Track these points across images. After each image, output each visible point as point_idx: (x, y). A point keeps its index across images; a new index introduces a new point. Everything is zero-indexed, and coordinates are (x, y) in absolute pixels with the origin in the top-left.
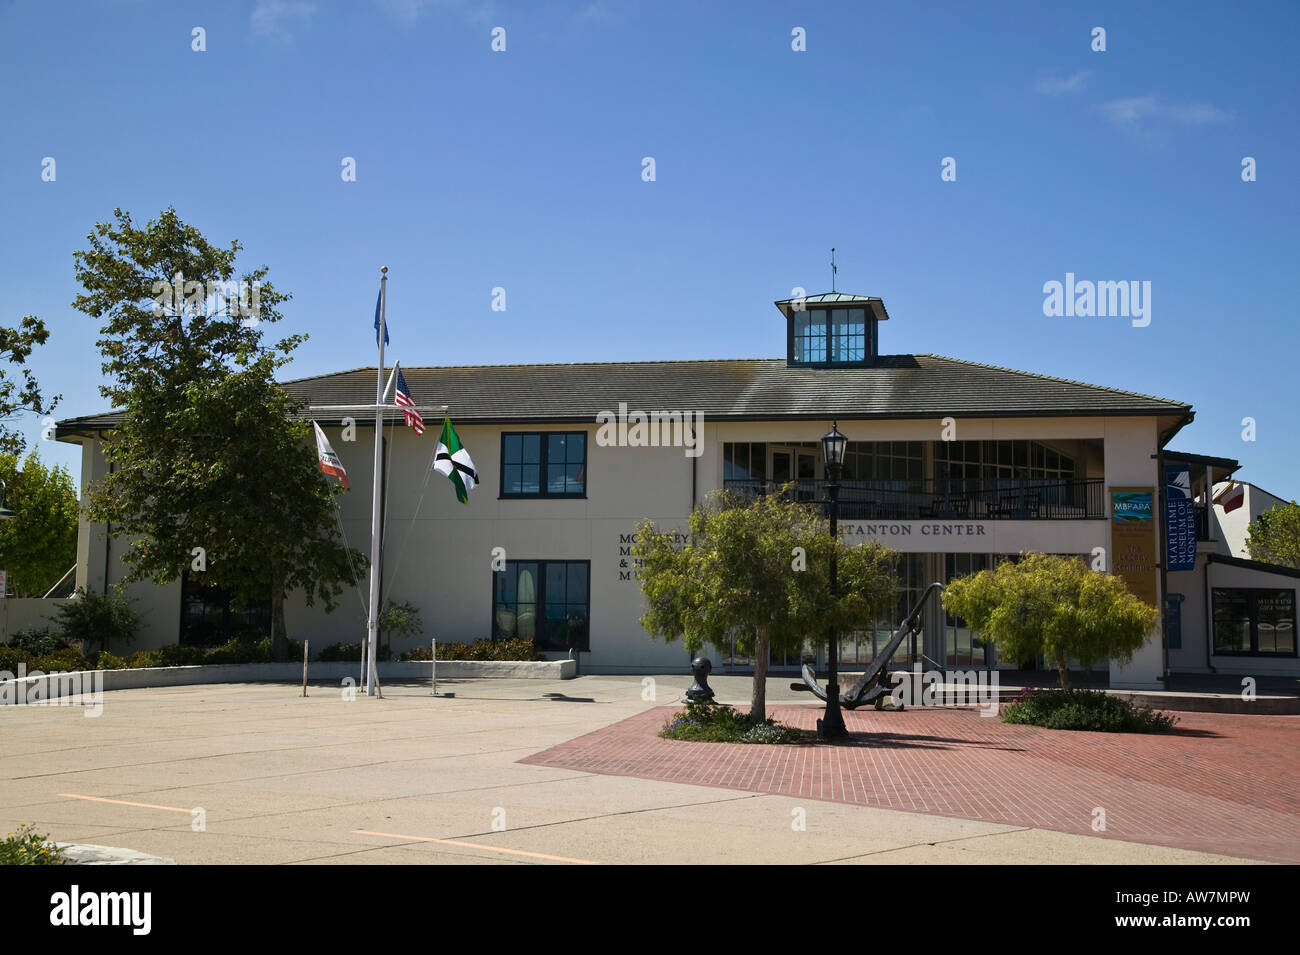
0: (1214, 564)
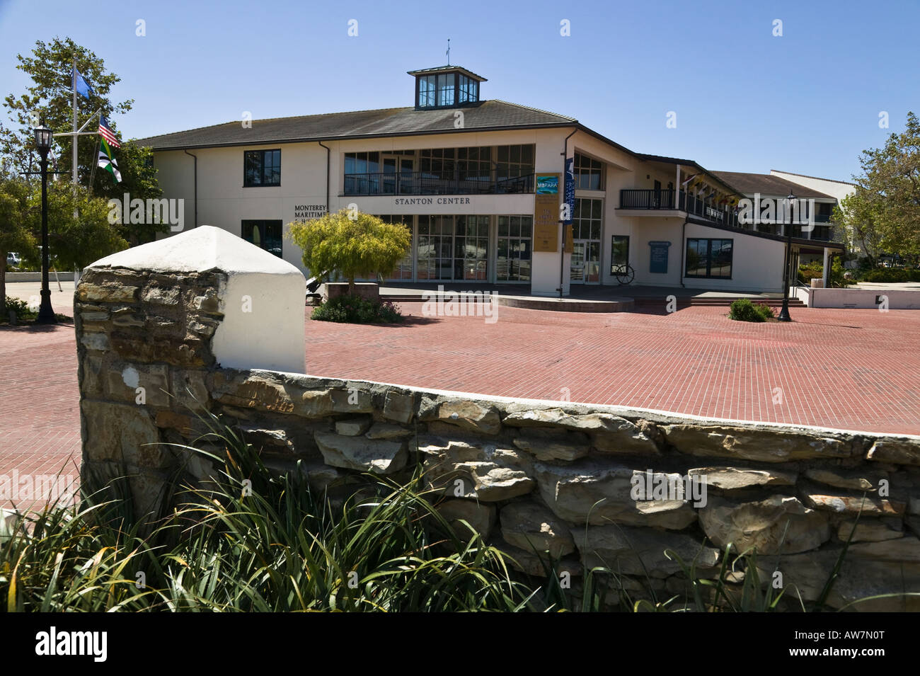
0: (689, 223)
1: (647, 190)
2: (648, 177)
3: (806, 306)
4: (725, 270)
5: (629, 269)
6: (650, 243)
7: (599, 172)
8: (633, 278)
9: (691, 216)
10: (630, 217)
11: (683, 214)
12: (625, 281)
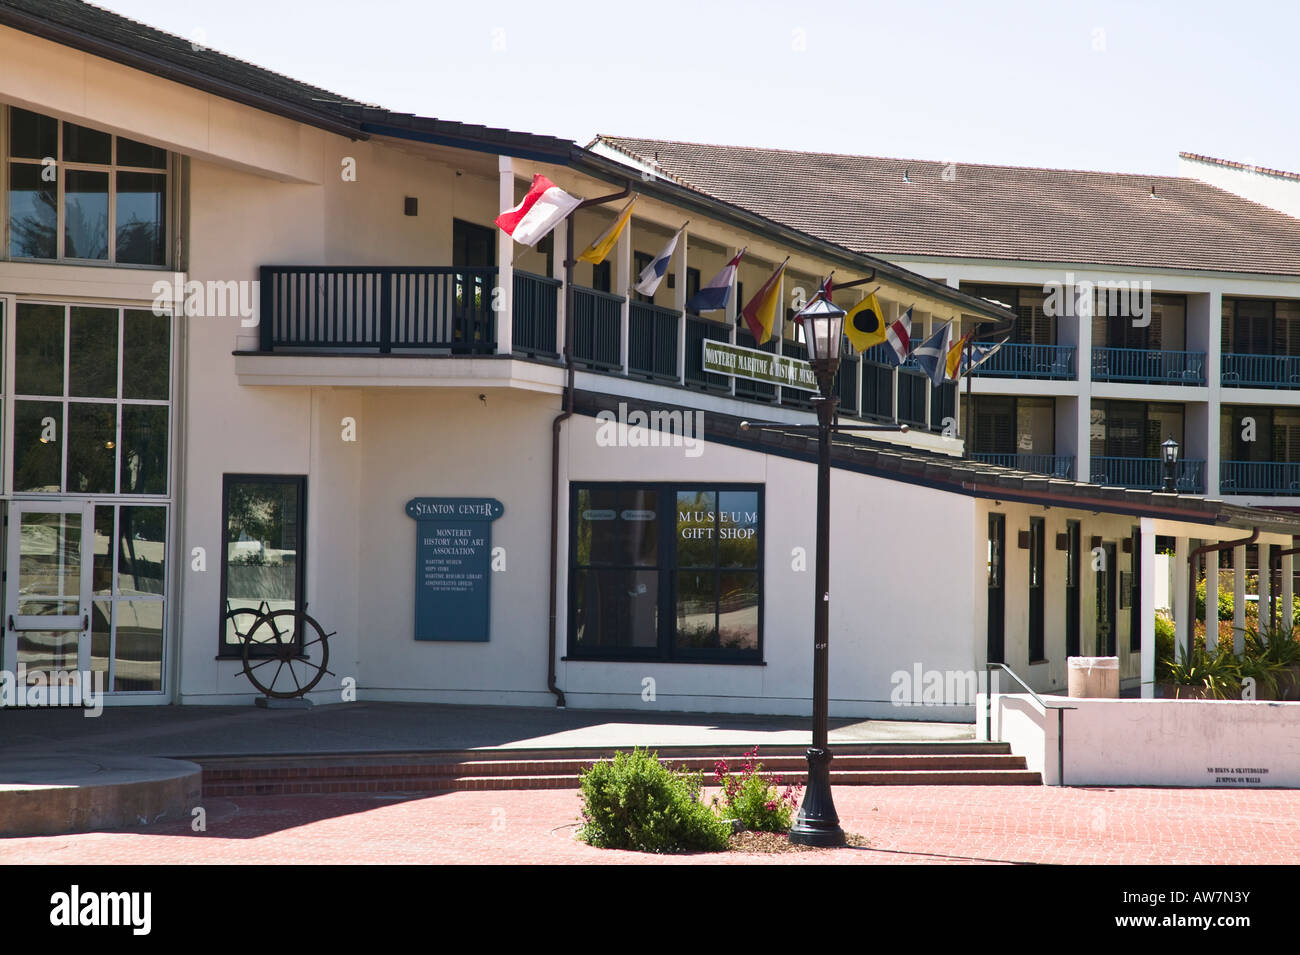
1: (374, 270)
2: (411, 207)
3: (1035, 780)
4: (737, 622)
5: (309, 627)
6: (411, 508)
7: (157, 184)
8: (323, 670)
9: (585, 381)
10: (312, 390)
11: (547, 379)
12: (286, 685)
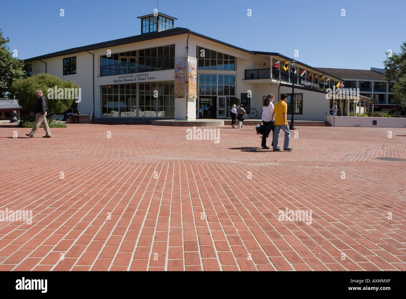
0: (281, 86)
7: (234, 62)
11: (278, 82)
